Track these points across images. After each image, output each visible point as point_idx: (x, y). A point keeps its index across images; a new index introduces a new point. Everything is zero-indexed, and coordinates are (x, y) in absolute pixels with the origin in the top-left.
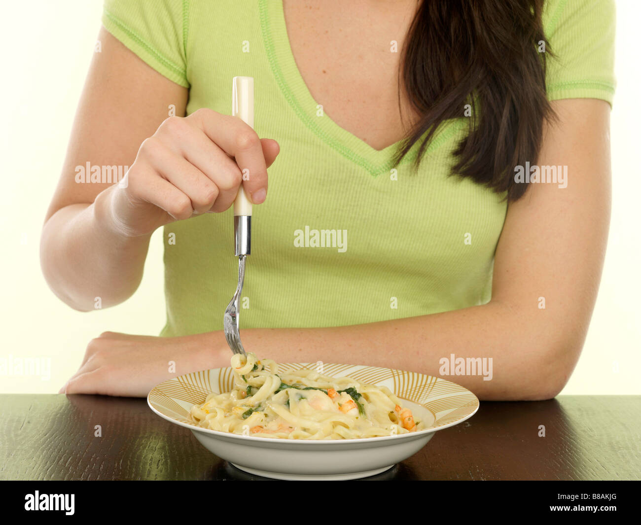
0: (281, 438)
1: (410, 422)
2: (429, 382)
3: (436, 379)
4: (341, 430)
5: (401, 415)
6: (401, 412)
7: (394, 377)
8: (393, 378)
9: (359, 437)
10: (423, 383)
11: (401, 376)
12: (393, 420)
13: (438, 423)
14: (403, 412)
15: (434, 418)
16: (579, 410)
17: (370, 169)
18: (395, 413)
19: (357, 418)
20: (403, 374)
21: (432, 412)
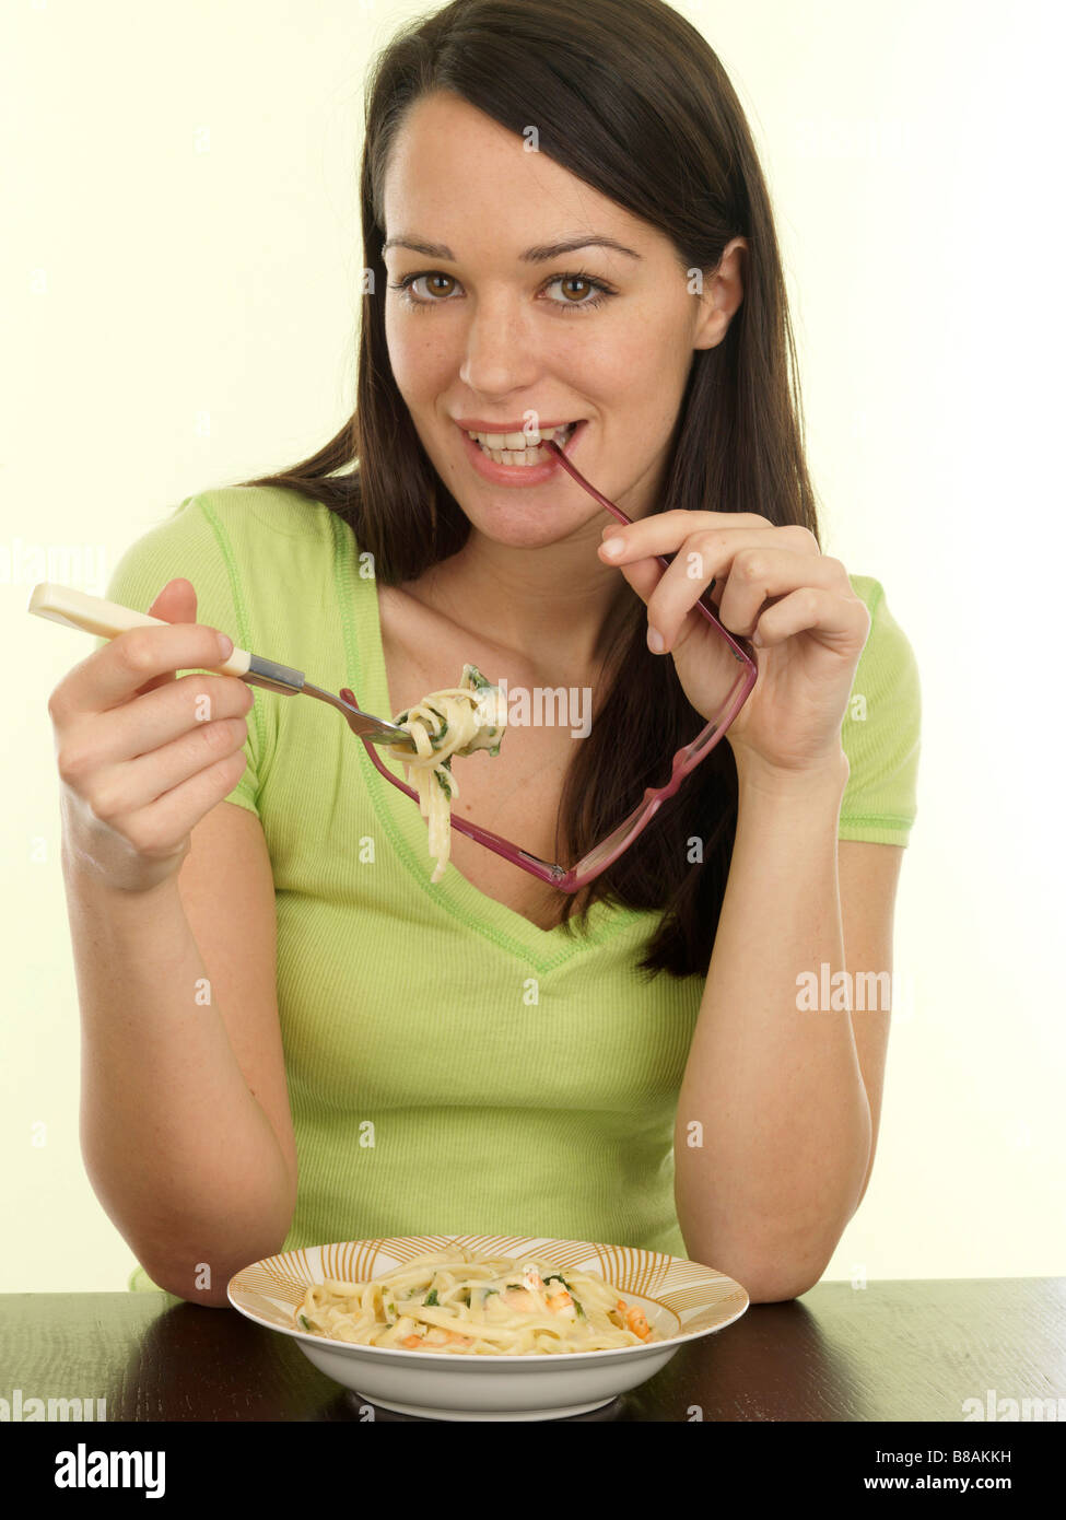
0: (453, 1352)
1: (642, 1327)
2: (658, 1263)
3: (670, 1259)
4: (545, 1341)
5: (628, 1316)
6: (627, 1312)
7: (600, 1255)
8: (598, 1258)
9: (573, 1351)
10: (650, 1266)
11: (612, 1255)
12: (616, 1322)
13: (683, 1329)
14: (632, 1312)
15: (677, 1323)
16: (887, 1304)
17: (535, 962)
18: (618, 1313)
19: (573, 1321)
20: (615, 1251)
21: (672, 1311)
